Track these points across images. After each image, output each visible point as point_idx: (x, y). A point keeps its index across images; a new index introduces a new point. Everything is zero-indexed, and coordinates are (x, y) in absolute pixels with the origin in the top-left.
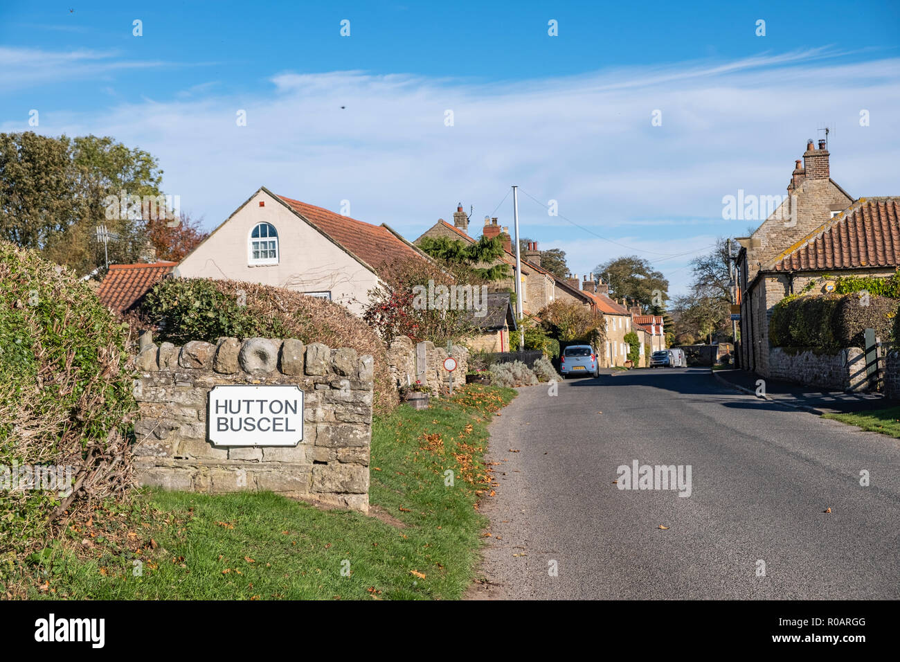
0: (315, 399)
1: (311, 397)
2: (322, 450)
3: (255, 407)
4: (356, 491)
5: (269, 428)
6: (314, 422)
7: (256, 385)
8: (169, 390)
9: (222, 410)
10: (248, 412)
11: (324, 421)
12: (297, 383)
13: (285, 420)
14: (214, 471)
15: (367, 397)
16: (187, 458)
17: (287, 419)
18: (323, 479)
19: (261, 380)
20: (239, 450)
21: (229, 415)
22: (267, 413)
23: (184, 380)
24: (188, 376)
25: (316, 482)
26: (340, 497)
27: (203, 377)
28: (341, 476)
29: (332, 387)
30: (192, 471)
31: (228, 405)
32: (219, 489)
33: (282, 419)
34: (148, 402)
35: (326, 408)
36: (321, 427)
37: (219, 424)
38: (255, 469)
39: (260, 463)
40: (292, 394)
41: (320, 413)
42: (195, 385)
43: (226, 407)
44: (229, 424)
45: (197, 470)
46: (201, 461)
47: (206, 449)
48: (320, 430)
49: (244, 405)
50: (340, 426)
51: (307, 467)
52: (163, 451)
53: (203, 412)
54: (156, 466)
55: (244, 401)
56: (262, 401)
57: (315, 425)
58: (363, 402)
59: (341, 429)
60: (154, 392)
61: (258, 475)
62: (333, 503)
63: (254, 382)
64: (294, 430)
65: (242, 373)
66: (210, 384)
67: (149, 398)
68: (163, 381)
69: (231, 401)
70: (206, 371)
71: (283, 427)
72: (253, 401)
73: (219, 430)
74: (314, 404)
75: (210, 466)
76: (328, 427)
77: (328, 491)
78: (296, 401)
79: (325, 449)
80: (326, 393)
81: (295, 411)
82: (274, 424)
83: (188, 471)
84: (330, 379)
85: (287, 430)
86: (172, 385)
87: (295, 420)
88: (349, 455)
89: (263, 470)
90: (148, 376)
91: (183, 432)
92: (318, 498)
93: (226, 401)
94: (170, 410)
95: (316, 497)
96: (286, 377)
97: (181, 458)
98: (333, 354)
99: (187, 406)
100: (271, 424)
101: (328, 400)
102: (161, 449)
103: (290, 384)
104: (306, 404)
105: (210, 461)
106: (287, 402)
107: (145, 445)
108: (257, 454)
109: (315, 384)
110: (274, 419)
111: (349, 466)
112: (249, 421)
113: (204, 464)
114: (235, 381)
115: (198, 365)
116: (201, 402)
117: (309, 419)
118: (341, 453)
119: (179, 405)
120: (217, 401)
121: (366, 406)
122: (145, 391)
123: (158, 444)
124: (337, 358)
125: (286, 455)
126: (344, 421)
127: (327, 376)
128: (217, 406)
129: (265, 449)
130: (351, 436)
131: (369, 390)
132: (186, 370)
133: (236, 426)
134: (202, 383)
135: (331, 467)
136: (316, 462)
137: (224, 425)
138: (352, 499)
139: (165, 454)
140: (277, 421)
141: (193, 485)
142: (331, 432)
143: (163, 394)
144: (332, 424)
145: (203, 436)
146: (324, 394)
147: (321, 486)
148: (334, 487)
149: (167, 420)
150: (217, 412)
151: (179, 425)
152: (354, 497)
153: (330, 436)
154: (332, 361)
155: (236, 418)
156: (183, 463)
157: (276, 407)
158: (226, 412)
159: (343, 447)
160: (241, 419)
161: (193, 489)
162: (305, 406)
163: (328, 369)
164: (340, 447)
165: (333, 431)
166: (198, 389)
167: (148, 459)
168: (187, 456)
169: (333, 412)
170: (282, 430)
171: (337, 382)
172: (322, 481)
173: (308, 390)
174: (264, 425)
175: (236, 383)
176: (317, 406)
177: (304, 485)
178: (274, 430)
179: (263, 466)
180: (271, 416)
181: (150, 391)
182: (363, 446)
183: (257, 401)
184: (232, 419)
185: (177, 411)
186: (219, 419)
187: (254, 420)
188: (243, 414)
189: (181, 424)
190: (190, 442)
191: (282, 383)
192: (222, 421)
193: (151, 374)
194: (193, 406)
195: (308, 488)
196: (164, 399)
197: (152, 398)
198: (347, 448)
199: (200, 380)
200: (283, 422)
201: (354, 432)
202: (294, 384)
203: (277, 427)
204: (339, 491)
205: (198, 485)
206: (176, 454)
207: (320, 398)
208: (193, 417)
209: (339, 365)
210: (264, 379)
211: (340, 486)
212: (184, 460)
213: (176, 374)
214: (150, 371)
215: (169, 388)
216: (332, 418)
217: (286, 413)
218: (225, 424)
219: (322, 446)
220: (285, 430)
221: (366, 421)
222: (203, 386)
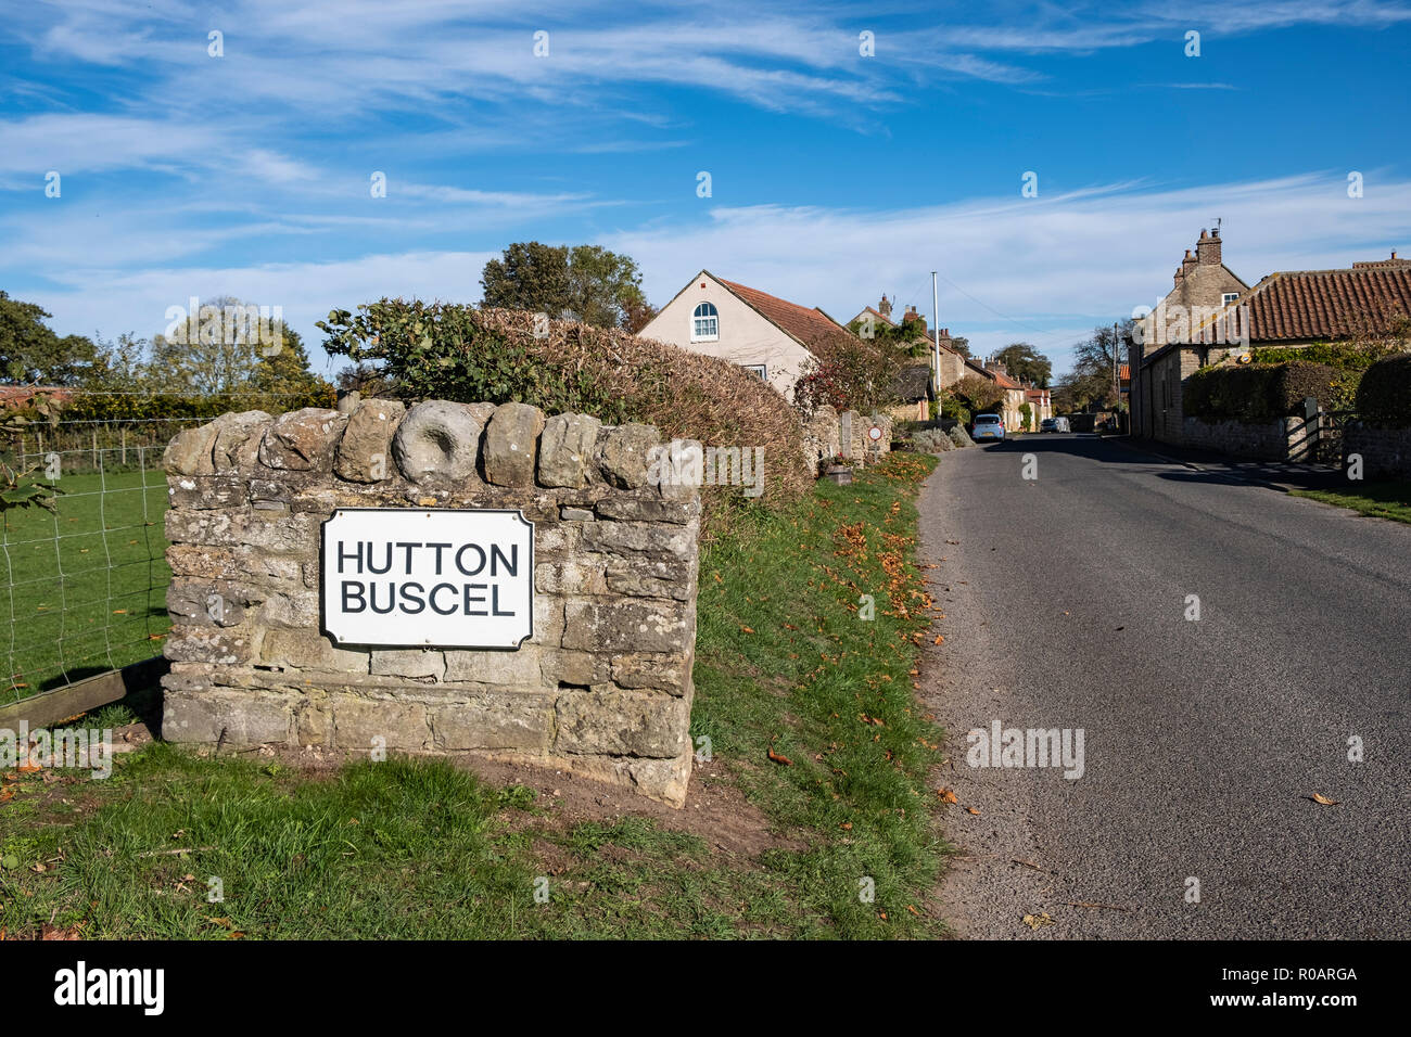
0: (560, 542)
1: (551, 538)
2: (577, 659)
3: (424, 558)
4: (655, 754)
5: (455, 607)
6: (559, 595)
7: (428, 509)
8: (238, 518)
9: (350, 565)
10: (409, 571)
11: (581, 593)
12: (519, 505)
13: (490, 588)
14: (340, 699)
15: (677, 539)
16: (281, 670)
17: (495, 588)
18: (579, 723)
19: (439, 498)
20: (391, 655)
21: (367, 578)
22: (451, 574)
23: (270, 496)
24: (278, 487)
25: (564, 731)
26: (619, 765)
27: (312, 490)
28: (620, 718)
29: (599, 516)
30: (293, 697)
31: (364, 554)
32: (349, 739)
33: (485, 587)
34: (195, 545)
35: (586, 562)
36: (576, 605)
37: (345, 596)
38: (427, 698)
39: (440, 684)
40: (506, 530)
41: (572, 573)
42: (294, 508)
43: (360, 557)
44: (367, 596)
45: (302, 697)
46: (309, 678)
47: (320, 652)
48: (571, 612)
49: (399, 555)
50: (617, 605)
51: (544, 696)
52: (229, 653)
53: (311, 567)
54: (217, 685)
55: (399, 545)
56: (439, 547)
57: (562, 602)
58: (669, 551)
59: (620, 609)
60: (205, 523)
61: (434, 710)
62: (604, 777)
63: (424, 501)
64: (512, 614)
65: (398, 481)
66: (327, 505)
67: (196, 535)
68: (223, 496)
69: (370, 545)
70: (317, 475)
71: (487, 606)
72: (420, 545)
73: (345, 609)
74: (557, 554)
75: (331, 688)
76: (590, 608)
77: (592, 750)
78: (514, 548)
79: (583, 657)
80: (586, 529)
81: (513, 571)
82: (468, 599)
83: (284, 697)
84: (594, 497)
85: (496, 612)
86: (245, 506)
87: (514, 591)
88: (638, 671)
89: (446, 700)
90: (189, 485)
91: (272, 612)
92: (568, 767)
93: (360, 545)
94: (240, 563)
95: (564, 763)
96: (495, 490)
97: (269, 669)
98: (603, 437)
99: (279, 554)
100: (460, 599)
101: (589, 545)
102: (225, 649)
103: (502, 508)
104: (539, 553)
105: (330, 678)
106: (495, 550)
107: (190, 638)
108: (432, 664)
109: (562, 507)
110: (467, 587)
111: (639, 695)
112: (410, 591)
113: (318, 685)
114: (381, 498)
115: (298, 463)
116: (307, 546)
117: (548, 587)
118: (621, 665)
119: (261, 552)
120: (341, 544)
121: (676, 560)
122: (186, 519)
123: (218, 637)
124: (609, 449)
125: (497, 667)
126: (625, 594)
127: (587, 490)
128: (341, 557)
129: (449, 654)
130: (644, 628)
131: (682, 523)
132: (275, 474)
133: (382, 603)
134: (308, 502)
135: (597, 698)
136: (563, 685)
137: (357, 599)
138: (648, 771)
139: (233, 659)
140: (473, 593)
141: (294, 730)
142: (596, 619)
143: (224, 526)
144: (600, 599)
145: (313, 622)
146: (581, 530)
147: (575, 740)
148: (604, 744)
149: (237, 585)
150: (341, 570)
151: (262, 596)
152: (651, 765)
153: (594, 627)
154: (599, 455)
155: (382, 583)
156: (271, 682)
157: (471, 560)
158: (360, 571)
159: (624, 652)
160: (392, 586)
161: (296, 737)
162: (537, 557)
163: (589, 474)
164: (618, 652)
165: (602, 617)
166: (301, 516)
167: (198, 670)
168: (282, 665)
169: (602, 572)
170: (486, 614)
171: (609, 502)
172: (578, 729)
173: (543, 521)
174: (445, 599)
175: (386, 504)
176: (565, 559)
177: (536, 736)
178: (467, 612)
179: (445, 692)
180: (460, 581)
181: (196, 520)
182: (672, 651)
183: (429, 545)
184: (373, 586)
185: (255, 566)
186: (345, 585)
187: (422, 590)
188: (398, 575)
189: (266, 593)
190: (288, 634)
191: (486, 505)
192: (353, 590)
193: (198, 483)
194: (289, 554)
195: (547, 742)
196: (226, 538)
197: (202, 536)
198: (635, 656)
199: (303, 496)
200: (488, 594)
201: (650, 618)
202: (513, 507)
203: (474, 606)
204: (616, 751)
205: (305, 730)
206: (257, 660)
207: (572, 539)
208: (291, 579)
209: (612, 464)
210: (445, 494)
211: (618, 741)
212: (274, 674)
213: (253, 483)
214: (195, 476)
215: (238, 513)
216: (600, 586)
217: (494, 573)
218: (357, 596)
219: (578, 649)
220: (490, 612)
221: (676, 595)
222: (312, 508)
